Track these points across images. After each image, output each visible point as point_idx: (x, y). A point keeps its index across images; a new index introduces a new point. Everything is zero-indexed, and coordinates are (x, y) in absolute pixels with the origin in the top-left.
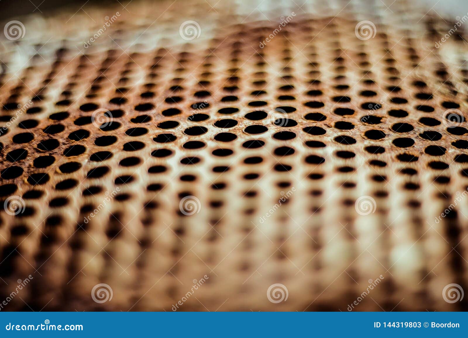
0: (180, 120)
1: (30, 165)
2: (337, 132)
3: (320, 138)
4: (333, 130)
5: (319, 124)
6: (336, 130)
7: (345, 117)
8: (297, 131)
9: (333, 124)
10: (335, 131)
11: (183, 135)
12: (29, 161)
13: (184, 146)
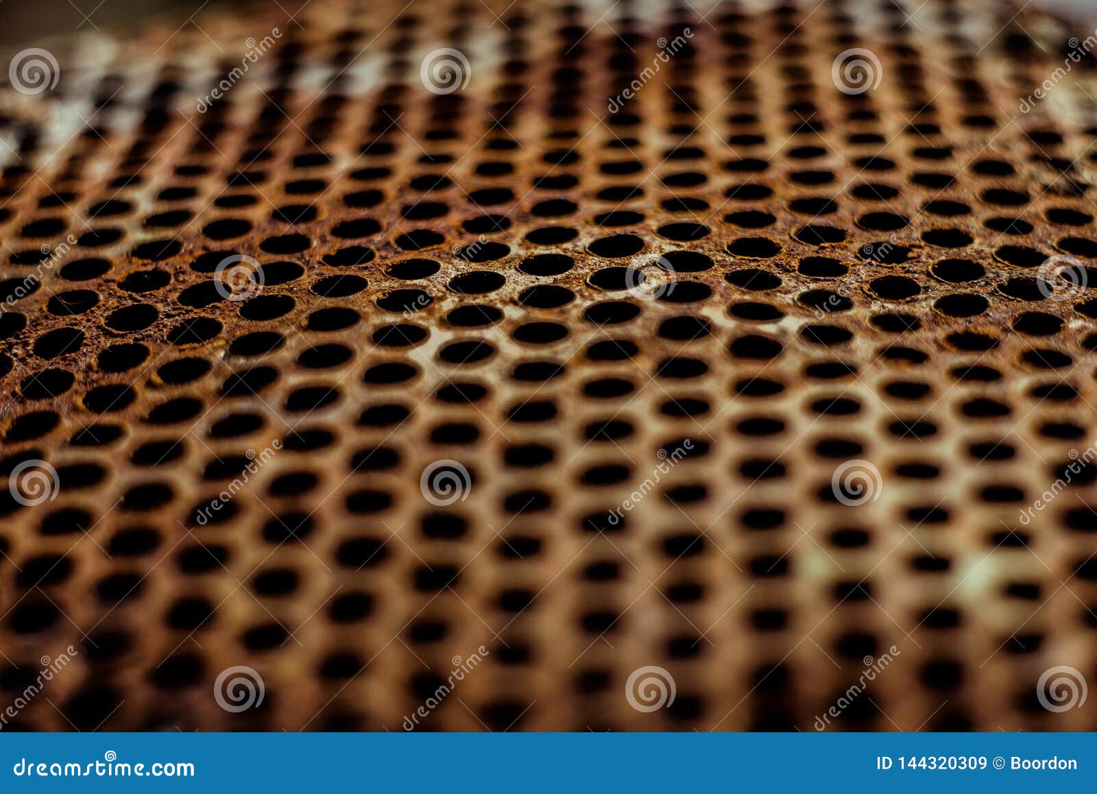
0: (439, 256)
1: (89, 367)
2: (807, 282)
3: (768, 297)
4: (797, 278)
5: (764, 265)
6: (803, 277)
7: (824, 248)
8: (715, 280)
9: (795, 264)
10: (802, 279)
11: (448, 293)
12: (88, 357)
13: (448, 317)
